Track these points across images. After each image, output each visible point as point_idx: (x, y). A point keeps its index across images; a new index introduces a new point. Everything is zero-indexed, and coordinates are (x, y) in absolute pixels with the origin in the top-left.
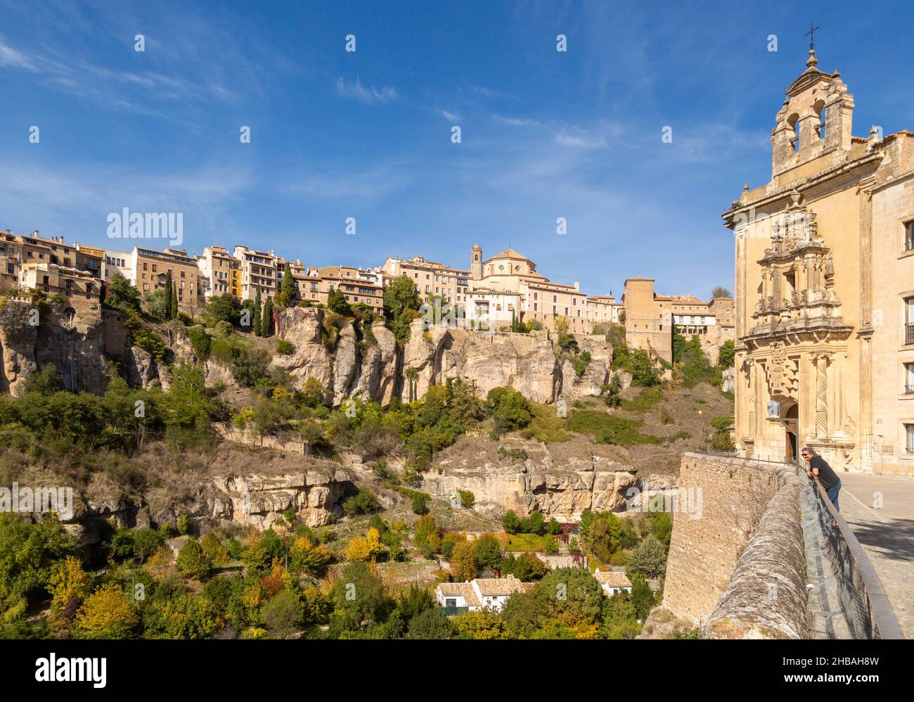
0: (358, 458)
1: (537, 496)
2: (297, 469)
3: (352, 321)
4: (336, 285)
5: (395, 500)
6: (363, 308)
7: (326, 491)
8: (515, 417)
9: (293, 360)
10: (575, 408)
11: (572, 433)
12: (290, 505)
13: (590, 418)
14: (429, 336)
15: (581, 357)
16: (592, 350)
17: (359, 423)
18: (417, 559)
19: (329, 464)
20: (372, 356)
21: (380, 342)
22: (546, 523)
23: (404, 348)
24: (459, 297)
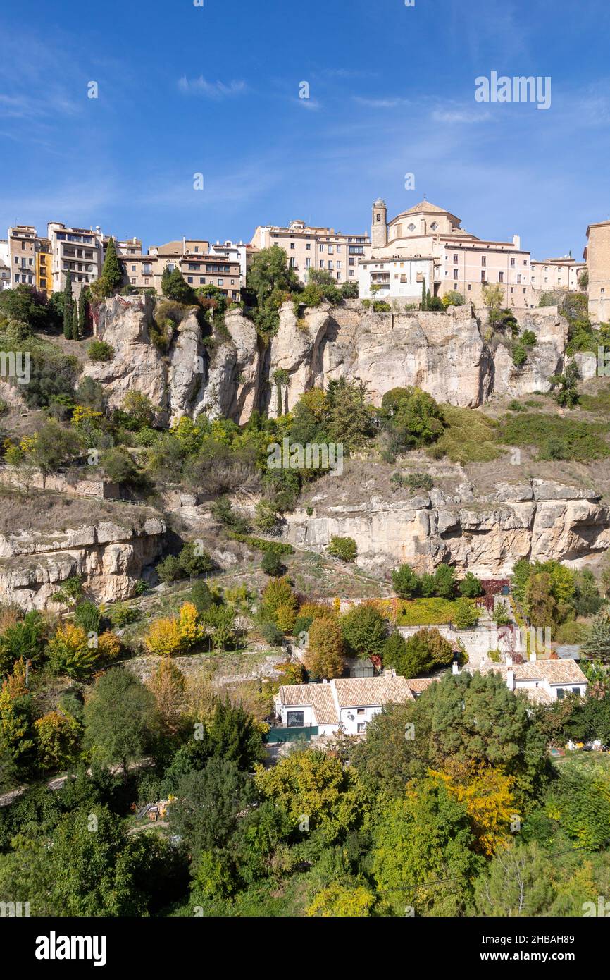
0: (188, 498)
1: (448, 542)
2: (84, 521)
3: (194, 310)
4: (175, 263)
5: (240, 556)
6: (211, 292)
7: (127, 550)
8: (418, 428)
9: (111, 368)
10: (511, 412)
11: (503, 447)
12: (73, 573)
13: (532, 424)
14: (305, 324)
15: (521, 341)
16: (538, 329)
17: (195, 450)
18: (257, 646)
19: (135, 510)
20: (223, 357)
21: (235, 337)
22: (460, 581)
23: (270, 343)
24: (352, 271)
